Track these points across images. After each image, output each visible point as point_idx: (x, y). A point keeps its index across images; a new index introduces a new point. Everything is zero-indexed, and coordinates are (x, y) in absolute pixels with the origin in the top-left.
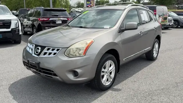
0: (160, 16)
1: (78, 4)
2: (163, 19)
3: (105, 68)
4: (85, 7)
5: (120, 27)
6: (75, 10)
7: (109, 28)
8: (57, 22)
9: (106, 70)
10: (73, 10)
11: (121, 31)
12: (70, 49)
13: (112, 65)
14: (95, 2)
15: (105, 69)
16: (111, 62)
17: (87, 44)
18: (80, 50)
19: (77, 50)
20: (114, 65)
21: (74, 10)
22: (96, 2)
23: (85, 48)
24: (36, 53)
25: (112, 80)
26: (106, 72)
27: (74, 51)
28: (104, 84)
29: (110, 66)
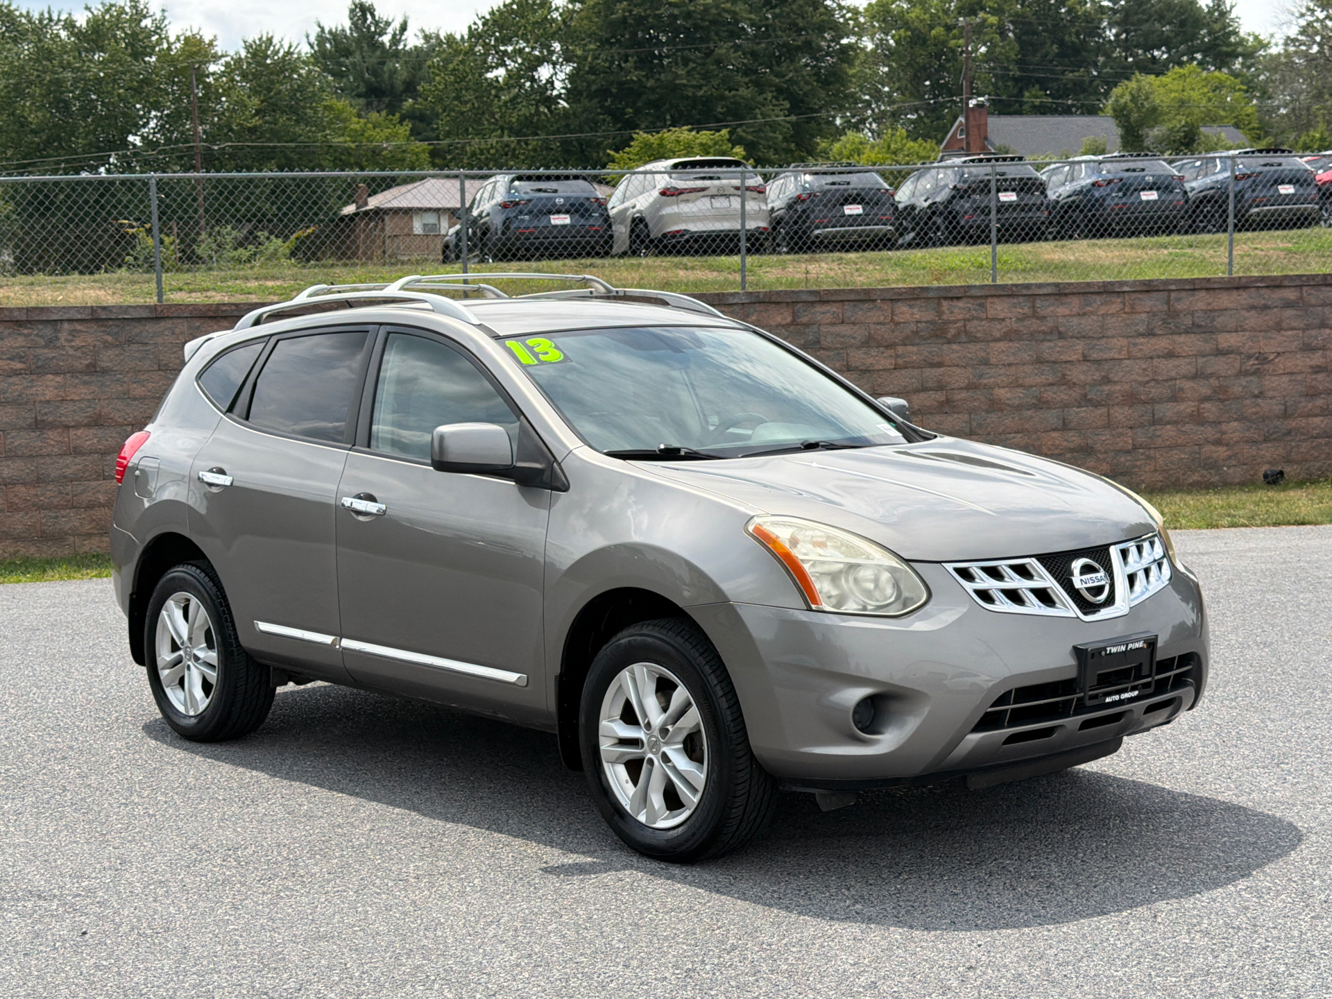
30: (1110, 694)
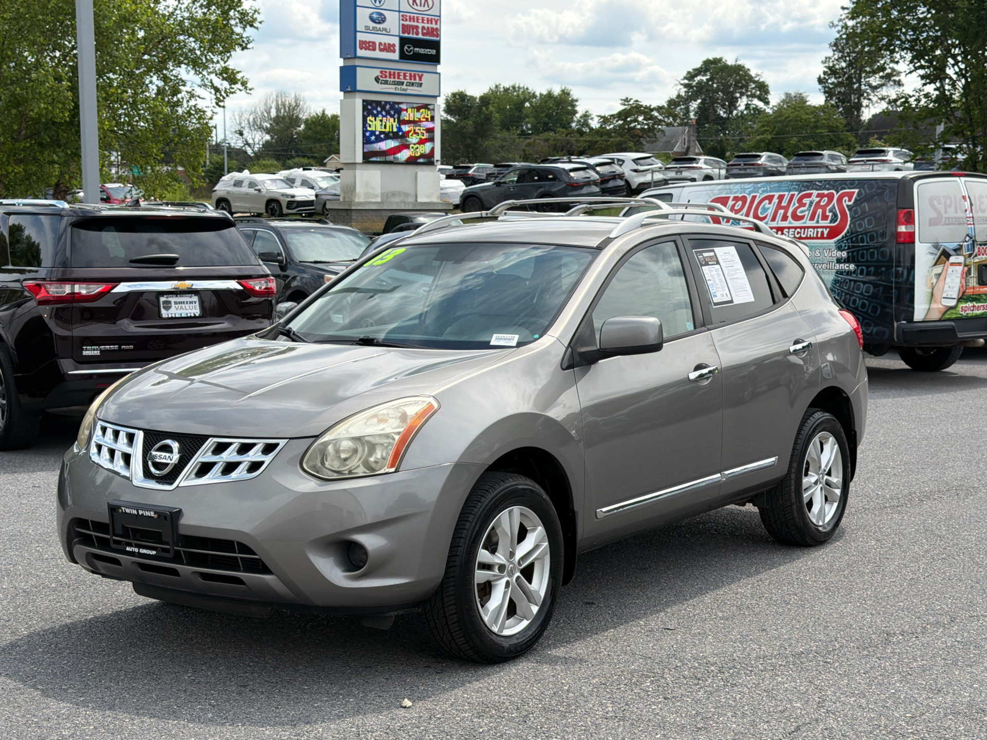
0: (946, 255)
1: (277, 120)
2: (974, 273)
3: (492, 547)
4: (353, 165)
5: (576, 341)
6: (252, 184)
7: (514, 344)
8: (168, 305)
9: (499, 558)
10: (238, 183)
11: (577, 359)
12: (326, 444)
13: (534, 530)
14: (440, 113)
15: (493, 552)
16: (521, 514)
17: (404, 417)
18: (372, 448)
19: (360, 449)
20: (540, 529)
21: (245, 189)
22: (449, 109)
23: (397, 437)
24: (152, 469)
25: (535, 609)
26: (502, 568)
27: (343, 456)
28: (495, 629)
29: (522, 534)
30: (130, 545)
